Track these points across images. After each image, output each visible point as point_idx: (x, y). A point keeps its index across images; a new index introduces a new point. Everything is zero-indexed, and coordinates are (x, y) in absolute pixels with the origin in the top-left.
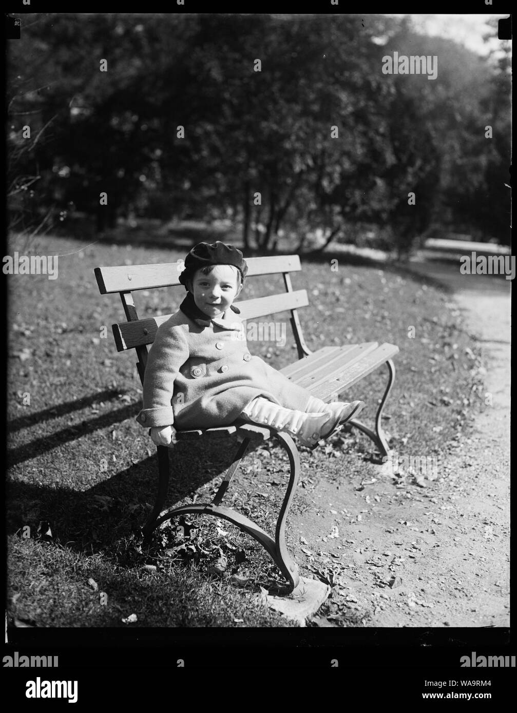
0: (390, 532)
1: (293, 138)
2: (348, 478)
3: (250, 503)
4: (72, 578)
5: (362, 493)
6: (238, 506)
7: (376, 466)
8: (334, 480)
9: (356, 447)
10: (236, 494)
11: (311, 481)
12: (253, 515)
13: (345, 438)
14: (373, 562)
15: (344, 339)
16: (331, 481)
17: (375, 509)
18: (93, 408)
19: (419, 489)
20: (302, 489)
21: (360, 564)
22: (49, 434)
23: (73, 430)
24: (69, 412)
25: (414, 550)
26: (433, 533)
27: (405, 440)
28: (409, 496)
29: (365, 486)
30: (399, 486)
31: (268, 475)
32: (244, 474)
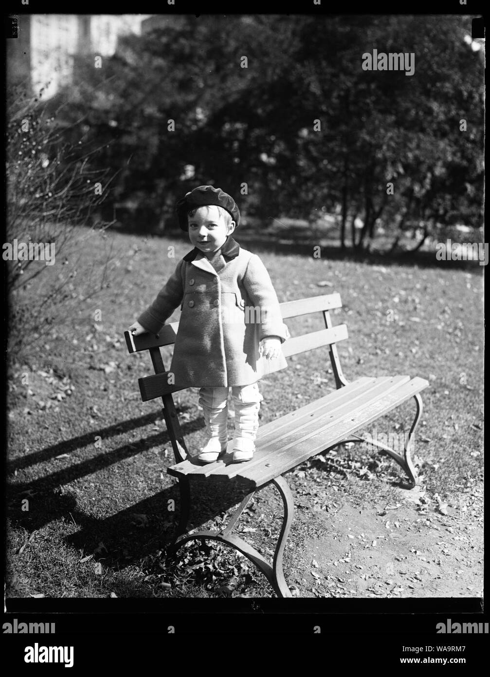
0: (398, 560)
1: (385, 147)
2: (372, 503)
3: (273, 524)
4: (98, 590)
5: (384, 518)
6: (262, 527)
7: (403, 490)
8: (358, 504)
9: (389, 471)
10: (263, 516)
11: (335, 505)
12: (272, 537)
13: (380, 461)
14: (373, 590)
15: (409, 353)
16: (354, 506)
17: (392, 535)
18: (155, 424)
19: (440, 516)
20: (325, 513)
21: (361, 591)
22: (111, 450)
23: (132, 447)
24: (133, 428)
25: (415, 581)
26: (439, 564)
27: (436, 466)
28: (428, 523)
29: (387, 512)
30: (422, 512)
31: (296, 497)
32: (275, 494)
